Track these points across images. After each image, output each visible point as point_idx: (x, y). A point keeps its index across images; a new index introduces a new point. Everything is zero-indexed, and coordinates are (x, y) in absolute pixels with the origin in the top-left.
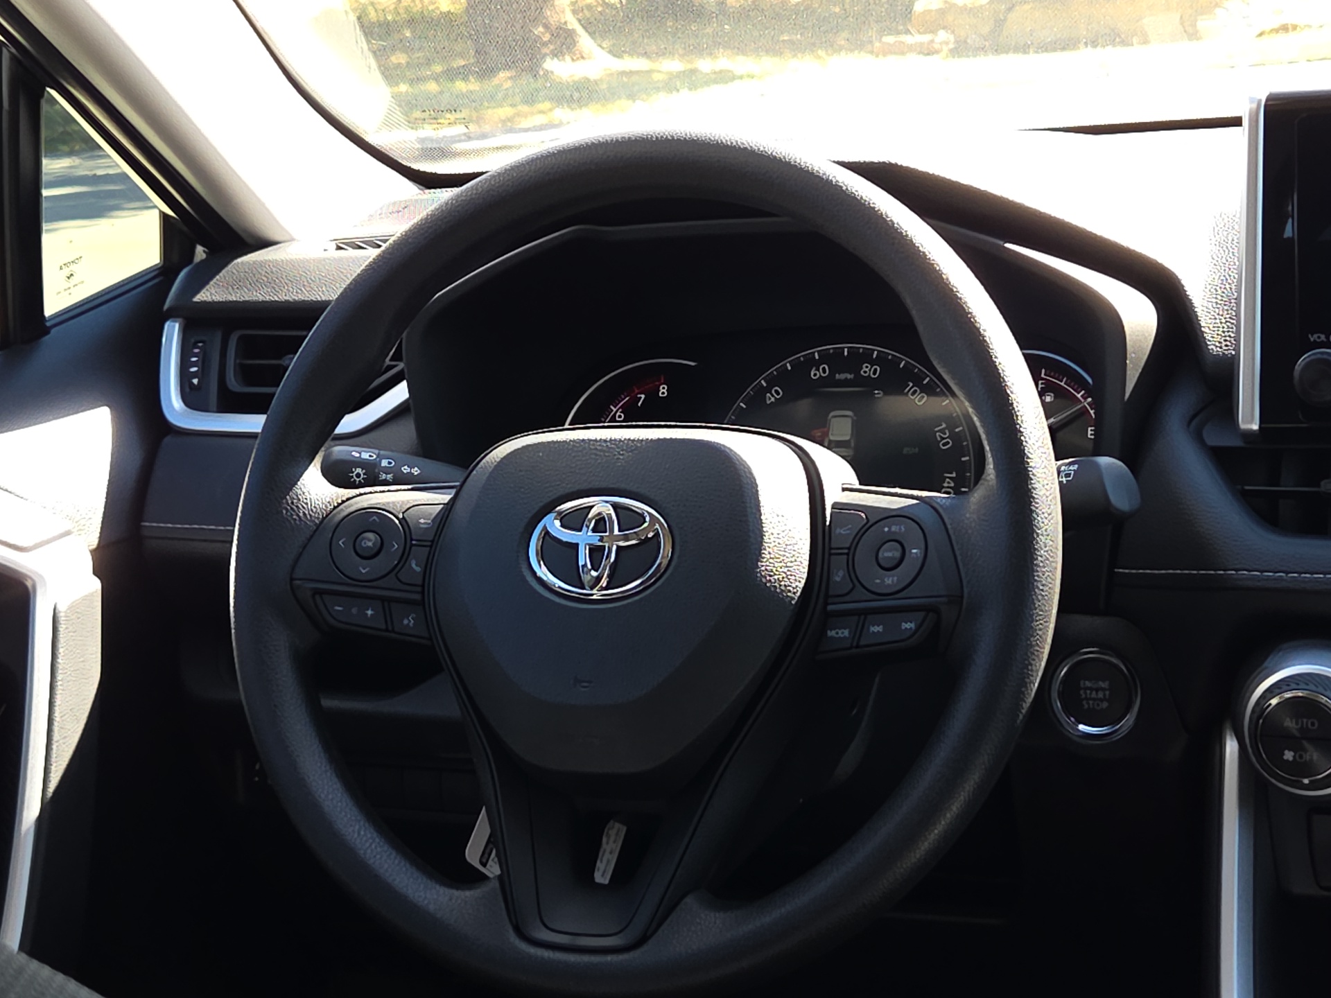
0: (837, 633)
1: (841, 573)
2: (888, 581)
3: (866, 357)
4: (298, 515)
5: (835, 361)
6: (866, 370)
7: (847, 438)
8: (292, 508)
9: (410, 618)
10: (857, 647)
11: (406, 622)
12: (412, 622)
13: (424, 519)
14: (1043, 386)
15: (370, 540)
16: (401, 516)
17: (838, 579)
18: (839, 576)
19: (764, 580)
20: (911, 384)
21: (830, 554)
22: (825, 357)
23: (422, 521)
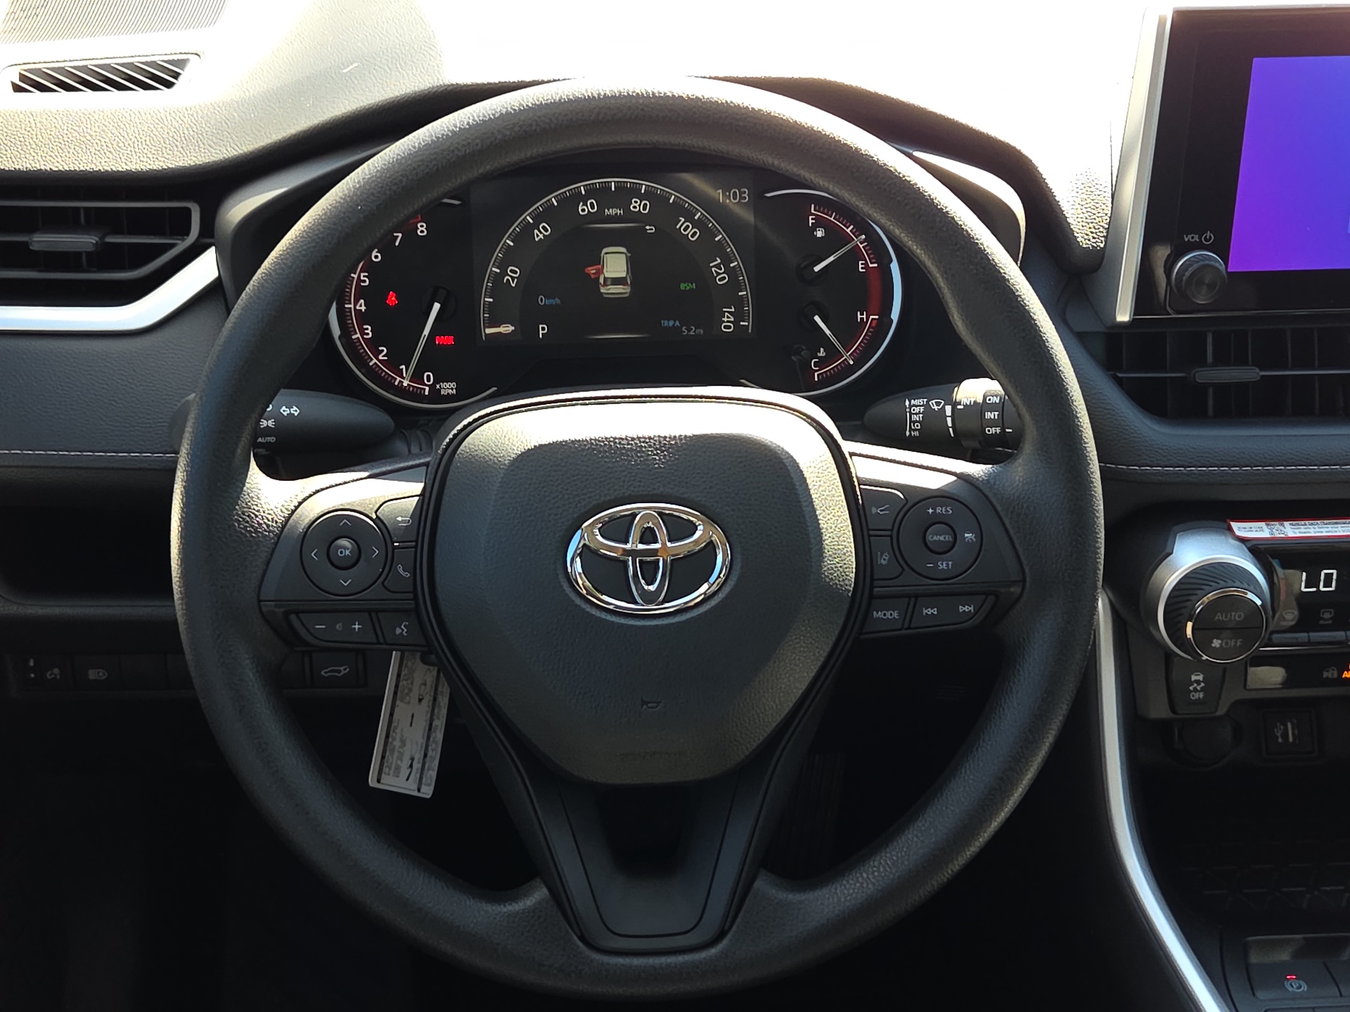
0: (885, 615)
1: (886, 556)
2: (943, 566)
3: (635, 192)
4: (252, 526)
5: (601, 195)
6: (636, 205)
7: (623, 275)
8: (244, 519)
9: (402, 627)
10: (909, 628)
11: (398, 631)
12: (405, 630)
13: (402, 517)
14: (814, 221)
15: (346, 548)
16: (374, 517)
17: (884, 562)
18: (884, 559)
19: (827, 580)
20: (683, 220)
21: (870, 536)
22: (591, 192)
23: (400, 519)
